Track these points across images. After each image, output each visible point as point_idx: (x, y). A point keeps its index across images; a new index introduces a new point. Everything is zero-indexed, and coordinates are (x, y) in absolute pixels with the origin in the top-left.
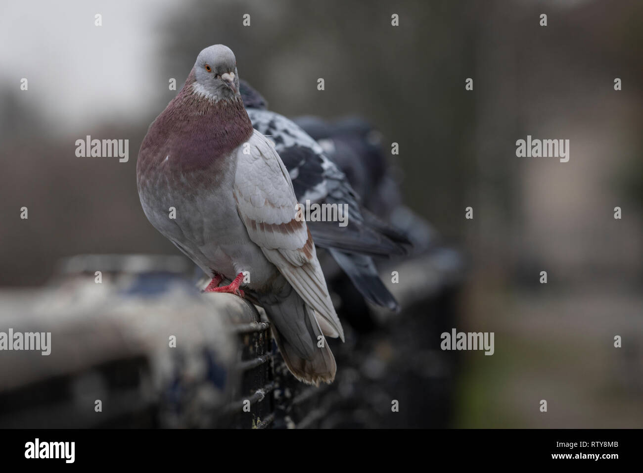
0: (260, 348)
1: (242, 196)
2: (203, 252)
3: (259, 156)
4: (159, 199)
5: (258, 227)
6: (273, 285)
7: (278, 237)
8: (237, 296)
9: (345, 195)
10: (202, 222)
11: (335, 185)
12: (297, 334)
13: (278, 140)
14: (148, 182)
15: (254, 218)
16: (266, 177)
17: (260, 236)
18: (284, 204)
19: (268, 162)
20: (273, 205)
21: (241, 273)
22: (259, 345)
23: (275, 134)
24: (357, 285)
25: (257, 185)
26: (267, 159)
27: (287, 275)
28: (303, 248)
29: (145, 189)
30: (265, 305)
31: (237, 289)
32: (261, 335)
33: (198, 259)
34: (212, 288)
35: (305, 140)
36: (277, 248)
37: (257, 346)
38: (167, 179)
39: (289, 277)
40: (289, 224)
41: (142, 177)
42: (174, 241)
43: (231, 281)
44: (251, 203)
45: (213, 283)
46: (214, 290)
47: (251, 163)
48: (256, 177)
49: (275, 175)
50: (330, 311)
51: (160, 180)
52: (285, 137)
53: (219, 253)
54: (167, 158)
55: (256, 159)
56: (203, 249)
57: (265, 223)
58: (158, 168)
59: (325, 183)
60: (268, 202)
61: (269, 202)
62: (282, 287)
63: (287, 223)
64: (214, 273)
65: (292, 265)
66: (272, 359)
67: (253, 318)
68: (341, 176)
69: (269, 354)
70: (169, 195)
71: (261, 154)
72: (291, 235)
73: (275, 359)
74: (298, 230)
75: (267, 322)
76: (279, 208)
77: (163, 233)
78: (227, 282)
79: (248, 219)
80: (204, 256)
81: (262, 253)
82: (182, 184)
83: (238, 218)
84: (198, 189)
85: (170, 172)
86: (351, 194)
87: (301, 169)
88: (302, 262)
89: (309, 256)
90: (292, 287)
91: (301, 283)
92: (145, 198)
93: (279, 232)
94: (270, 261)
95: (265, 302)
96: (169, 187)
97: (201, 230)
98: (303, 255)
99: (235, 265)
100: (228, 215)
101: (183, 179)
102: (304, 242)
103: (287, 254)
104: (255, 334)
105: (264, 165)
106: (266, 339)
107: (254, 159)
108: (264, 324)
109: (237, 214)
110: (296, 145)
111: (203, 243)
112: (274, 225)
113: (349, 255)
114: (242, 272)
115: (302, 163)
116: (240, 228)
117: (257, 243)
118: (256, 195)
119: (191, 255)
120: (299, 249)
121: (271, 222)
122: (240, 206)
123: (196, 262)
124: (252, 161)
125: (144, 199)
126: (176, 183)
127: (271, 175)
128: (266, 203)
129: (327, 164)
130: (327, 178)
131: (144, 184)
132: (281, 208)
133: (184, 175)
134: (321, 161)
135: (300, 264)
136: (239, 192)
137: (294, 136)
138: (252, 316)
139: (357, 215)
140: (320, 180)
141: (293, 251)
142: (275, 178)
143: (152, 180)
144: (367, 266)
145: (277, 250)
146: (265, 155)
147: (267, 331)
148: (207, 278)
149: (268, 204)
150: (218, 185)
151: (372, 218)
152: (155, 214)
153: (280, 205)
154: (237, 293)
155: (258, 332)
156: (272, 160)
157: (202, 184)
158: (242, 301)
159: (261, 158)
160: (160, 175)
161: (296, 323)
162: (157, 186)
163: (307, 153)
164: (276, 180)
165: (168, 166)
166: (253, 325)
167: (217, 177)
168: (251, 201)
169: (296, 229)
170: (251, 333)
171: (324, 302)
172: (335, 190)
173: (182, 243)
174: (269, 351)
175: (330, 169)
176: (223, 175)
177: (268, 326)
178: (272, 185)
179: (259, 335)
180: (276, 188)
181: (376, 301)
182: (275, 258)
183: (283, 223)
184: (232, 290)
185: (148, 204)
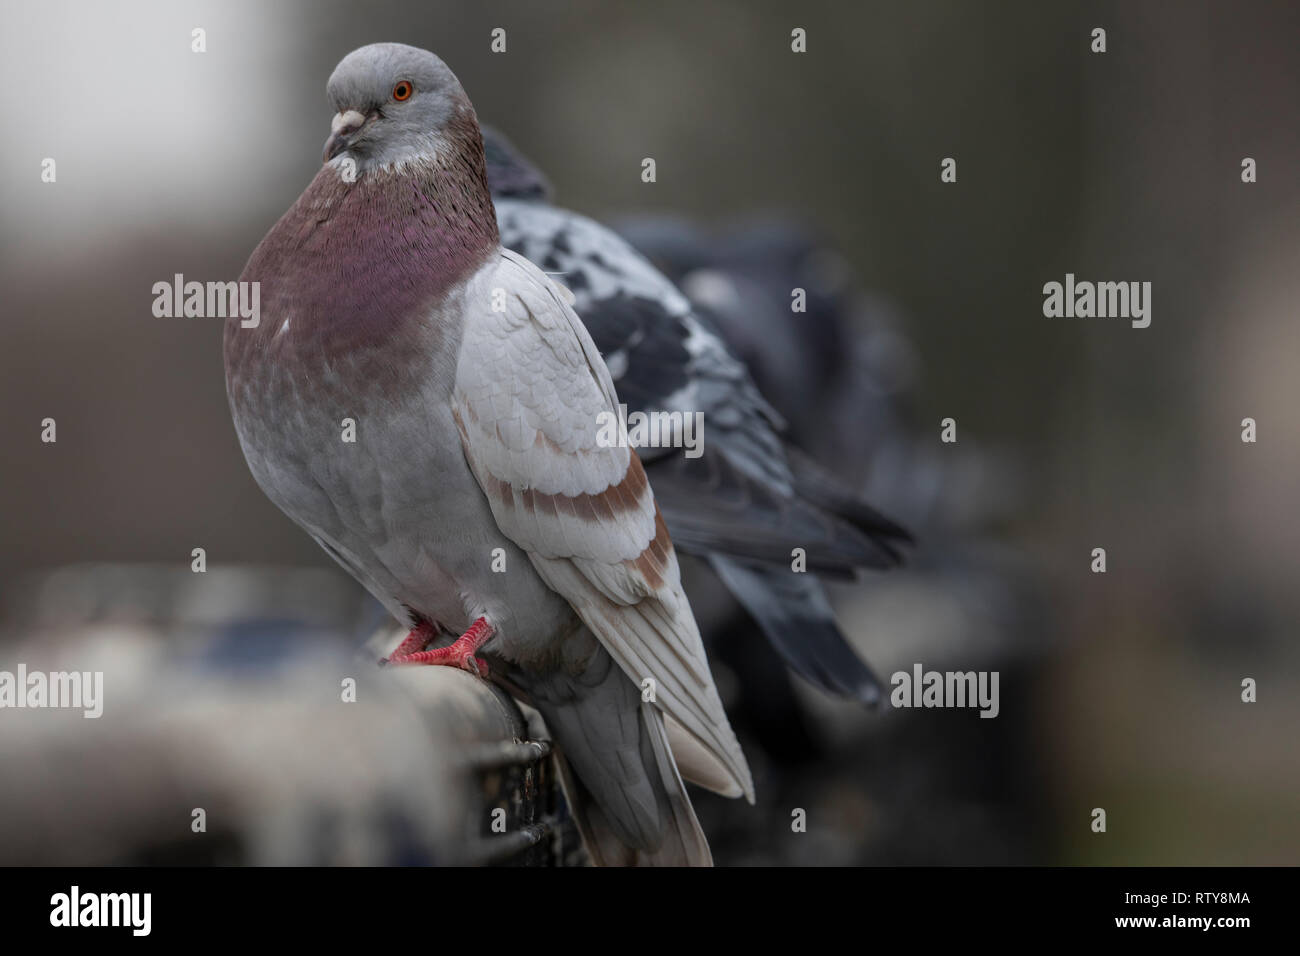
0: (526, 805)
1: (477, 419)
2: (386, 562)
3: (526, 320)
4: (277, 428)
5: (518, 500)
6: (565, 653)
7: (570, 529)
8: (469, 675)
9: (746, 416)
10: (378, 481)
11: (720, 391)
12: (620, 784)
13: (576, 281)
14: (247, 389)
15: (507, 478)
16: (541, 375)
17: (526, 523)
18: (588, 447)
19: (549, 337)
20: (557, 447)
21: (483, 619)
22: (523, 796)
23: (569, 265)
24: (779, 644)
25: (517, 395)
26: (545, 329)
27: (596, 626)
28: (638, 560)
29: (244, 406)
30: (543, 704)
31: (468, 655)
32: (529, 773)
33: (373, 579)
34: (408, 654)
35: (644, 280)
36: (570, 555)
37: (518, 800)
38: (290, 377)
39: (601, 630)
40: (600, 496)
41: (236, 380)
42: (319, 535)
43: (456, 636)
44: (500, 438)
45: (410, 640)
46: (411, 660)
47: (502, 338)
48: (513, 373)
49: (566, 371)
50: (715, 725)
51: (274, 382)
52: (595, 275)
53: (424, 566)
54: (286, 325)
55: (517, 327)
56: (384, 554)
57: (536, 491)
58: (266, 351)
59: (693, 389)
60: (543, 436)
61: (547, 437)
62: (586, 660)
63: (596, 494)
64: (413, 618)
65: (609, 601)
66: (558, 832)
67: (510, 731)
68: (735, 370)
69: (548, 820)
70: (299, 417)
71: (530, 315)
72: (605, 524)
73: (564, 834)
74: (627, 514)
75: (546, 742)
76: (575, 453)
77: (291, 514)
78: (446, 639)
79: (492, 478)
80: (390, 574)
81: (533, 568)
82: (329, 388)
83: (466, 474)
84: (367, 399)
85: (295, 358)
86: (761, 415)
87: (633, 355)
88: (636, 595)
89: (655, 579)
90: (610, 659)
91: (631, 645)
92: (245, 429)
93: (574, 516)
94: (551, 588)
95: (546, 698)
96: (297, 397)
97: (376, 502)
98: (638, 576)
99: (465, 597)
100: (439, 464)
101: (330, 375)
102: (642, 544)
103: (594, 573)
104: (515, 772)
105: (537, 345)
106: (542, 780)
107: (510, 328)
108: (538, 747)
109: (463, 464)
110: (620, 293)
111: (382, 537)
112: (560, 497)
113: (758, 571)
114: (485, 615)
115: (636, 338)
116: (472, 501)
117: (516, 542)
118: (512, 419)
119: (359, 573)
120: (626, 562)
121: (552, 489)
122: (473, 444)
123: (370, 588)
124: (503, 333)
125: (243, 432)
126: (312, 385)
127: (556, 369)
128: (538, 440)
129: (700, 341)
130: (700, 375)
131: (240, 395)
132: (579, 453)
133: (331, 365)
134: (684, 333)
135: (630, 600)
136: (470, 410)
137: (615, 271)
138: (506, 726)
139: (778, 467)
140: (680, 382)
141: (611, 565)
142: (566, 378)
143: (257, 382)
144: (803, 596)
145: (569, 560)
146: (541, 318)
147: (542, 763)
148: (395, 626)
149: (544, 442)
150: (414, 385)
151: (816, 475)
152: (270, 466)
153: (577, 448)
154: (468, 667)
155: (521, 765)
156: (560, 334)
157: (375, 386)
158: (482, 688)
159: (529, 326)
160: (274, 368)
161: (617, 753)
162: (268, 396)
163: (648, 312)
164: (568, 384)
165: (289, 345)
166: (511, 749)
167: (413, 368)
168: (498, 432)
169: (621, 509)
170: (505, 769)
171: (699, 701)
172: (720, 405)
173: (336, 539)
174: (550, 812)
175: (707, 352)
176: (428, 360)
177: (547, 749)
178: (556, 396)
179: (523, 773)
180: (566, 404)
181: (828, 685)
182: (562, 580)
183: (584, 494)
184: (458, 660)
185: (252, 442)
